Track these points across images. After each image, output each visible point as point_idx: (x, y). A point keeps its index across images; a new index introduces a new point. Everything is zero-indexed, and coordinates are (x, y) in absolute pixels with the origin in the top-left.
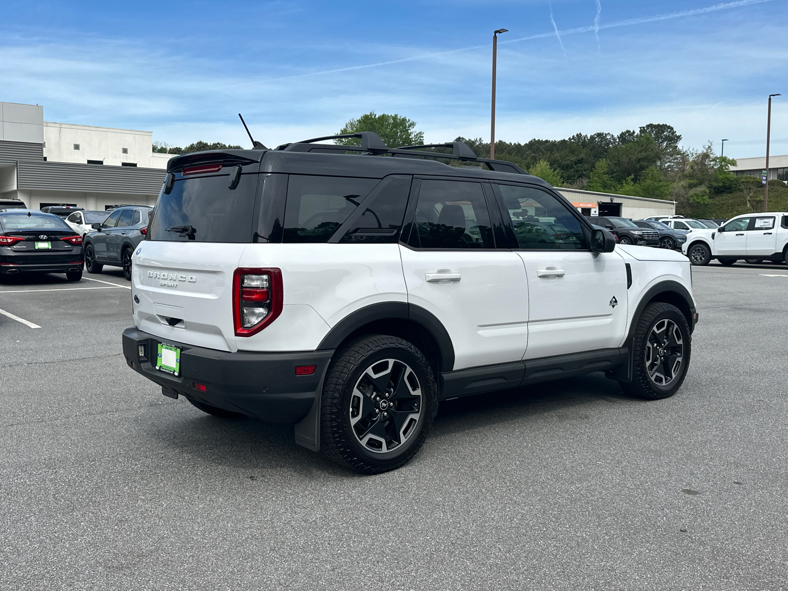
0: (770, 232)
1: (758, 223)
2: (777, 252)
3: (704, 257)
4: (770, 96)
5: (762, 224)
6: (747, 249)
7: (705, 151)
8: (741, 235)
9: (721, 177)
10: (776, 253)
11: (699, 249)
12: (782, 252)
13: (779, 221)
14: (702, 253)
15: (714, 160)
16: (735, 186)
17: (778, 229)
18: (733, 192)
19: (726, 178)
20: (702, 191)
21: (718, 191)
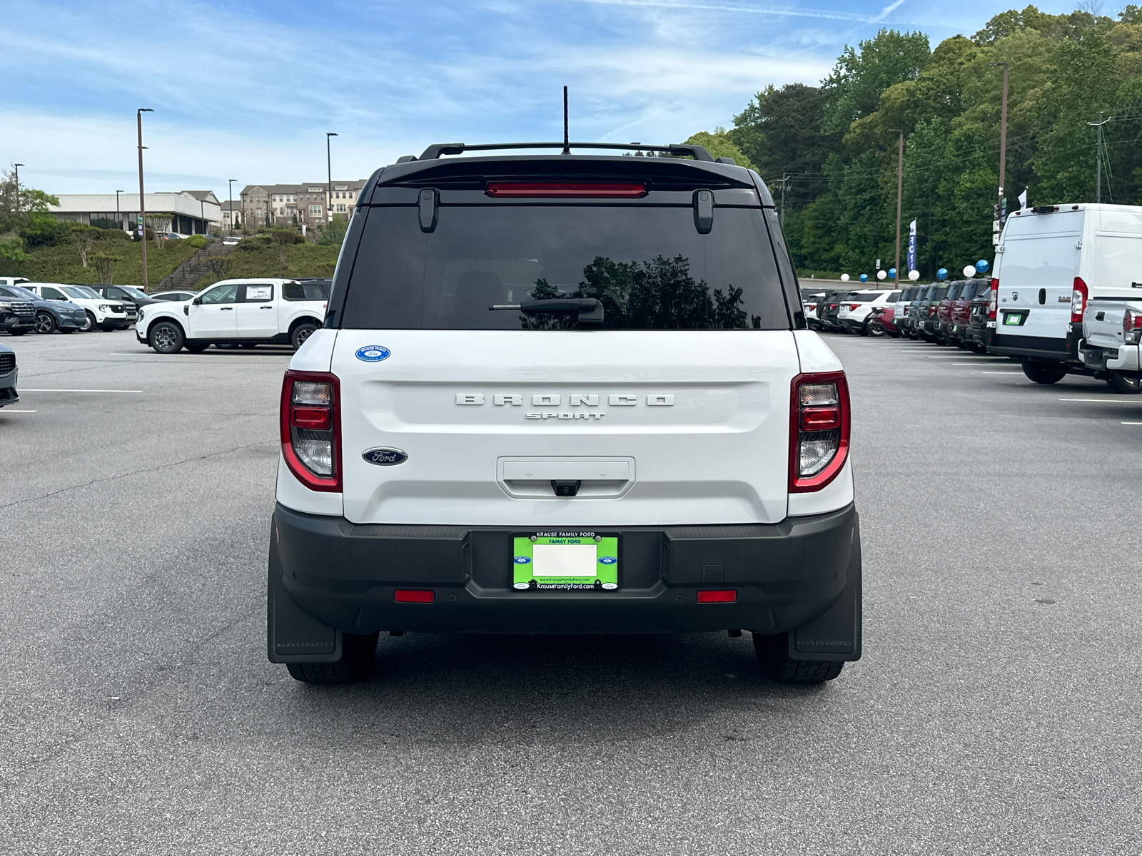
0: (269, 306)
1: (251, 293)
2: (281, 332)
3: (174, 341)
4: (139, 110)
5: (256, 294)
6: (239, 329)
7: (8, 180)
8: (229, 309)
9: (38, 220)
10: (279, 334)
11: (165, 330)
12: (287, 332)
13: (279, 291)
14: (171, 336)
15: (24, 194)
16: (59, 235)
17: (279, 302)
18: (56, 245)
19: (45, 223)
20: (13, 241)
21: (34, 242)
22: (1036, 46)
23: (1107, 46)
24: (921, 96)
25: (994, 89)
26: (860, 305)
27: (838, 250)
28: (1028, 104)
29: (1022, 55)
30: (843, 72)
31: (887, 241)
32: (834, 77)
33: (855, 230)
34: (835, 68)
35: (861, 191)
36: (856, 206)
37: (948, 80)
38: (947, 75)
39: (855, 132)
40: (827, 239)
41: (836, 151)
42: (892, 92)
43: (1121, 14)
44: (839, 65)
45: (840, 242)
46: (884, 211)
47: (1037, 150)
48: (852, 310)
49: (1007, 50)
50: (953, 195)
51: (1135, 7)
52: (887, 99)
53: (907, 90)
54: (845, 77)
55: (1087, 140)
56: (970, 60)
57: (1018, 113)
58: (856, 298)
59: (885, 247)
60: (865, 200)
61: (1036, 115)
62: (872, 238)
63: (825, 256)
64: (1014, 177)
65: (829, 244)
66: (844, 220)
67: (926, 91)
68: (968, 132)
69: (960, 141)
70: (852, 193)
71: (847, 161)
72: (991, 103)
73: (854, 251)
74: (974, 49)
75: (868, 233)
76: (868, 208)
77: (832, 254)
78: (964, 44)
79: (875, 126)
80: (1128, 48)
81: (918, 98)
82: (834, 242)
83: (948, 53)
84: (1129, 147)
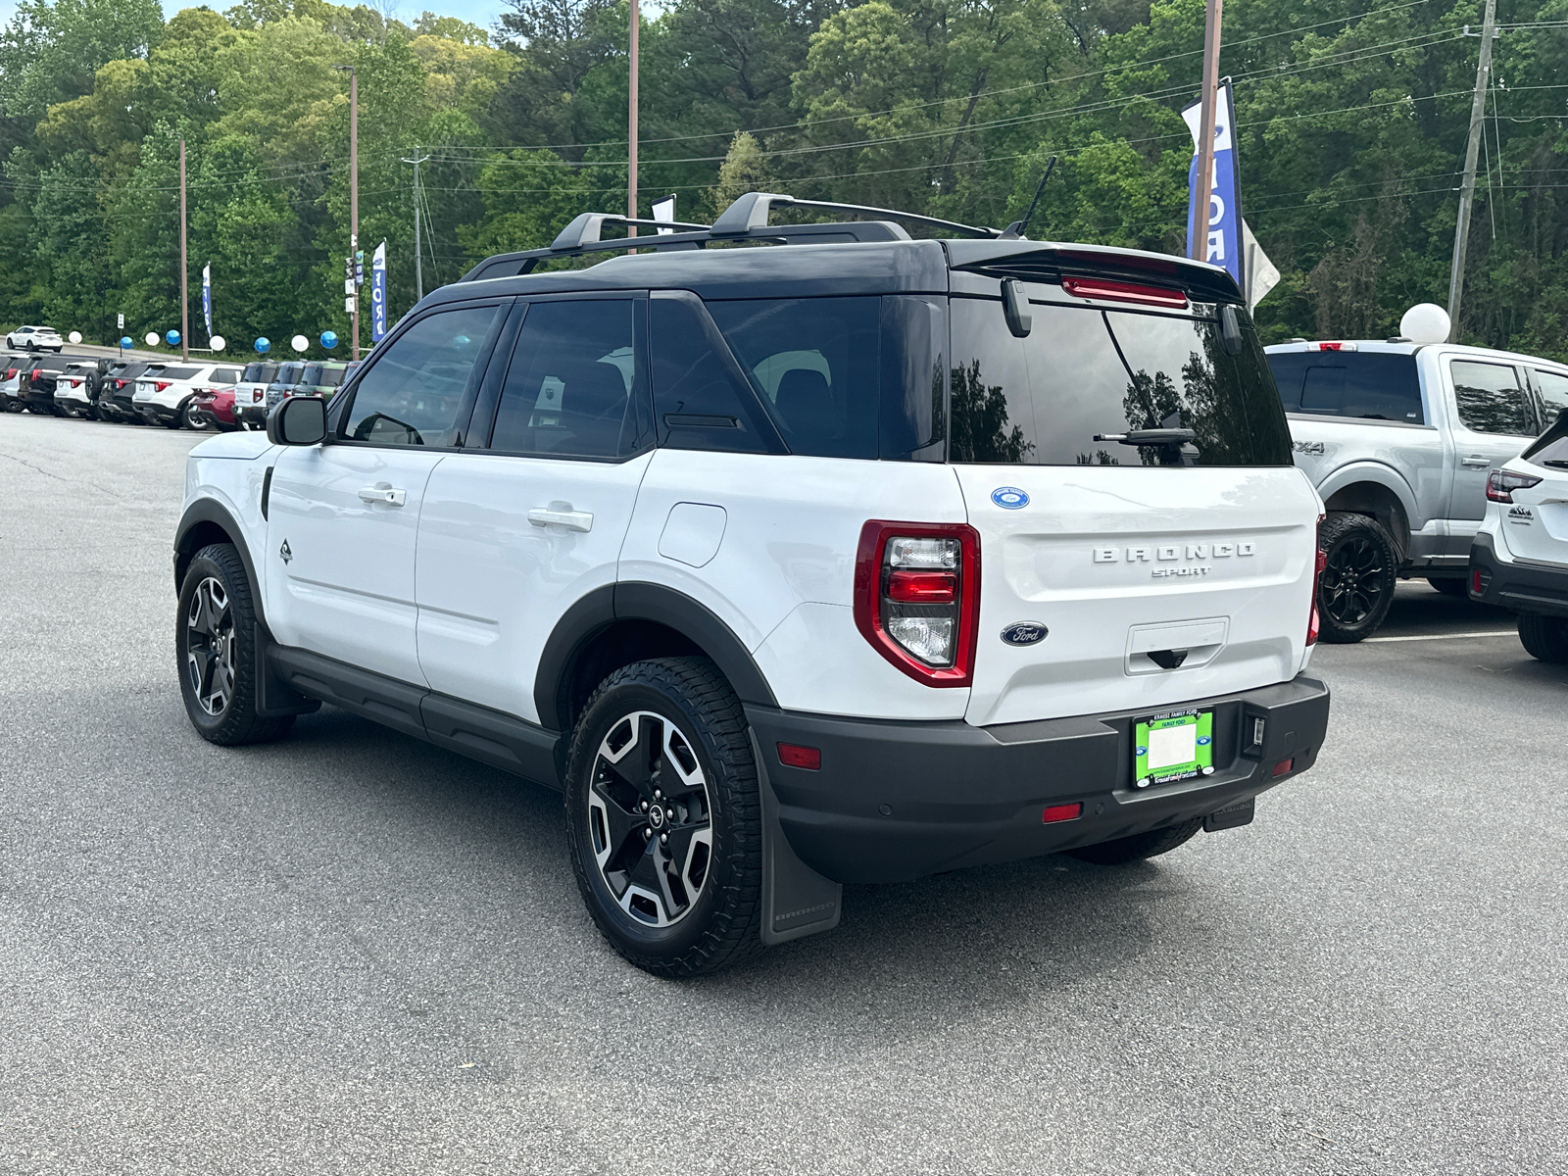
22: (318, 43)
23: (414, 60)
24: (159, 84)
25: (263, 90)
26: (171, 384)
27: (37, 295)
28: (312, 119)
29: (301, 51)
30: (27, 27)
31: (115, 287)
32: (14, 32)
33: (63, 267)
34: (15, 19)
35: (68, 210)
36: (62, 230)
37: (197, 67)
38: (194, 59)
39: (56, 121)
40: (17, 276)
41: (24, 143)
42: (114, 70)
43: (416, 21)
44: (21, 16)
45: (39, 281)
46: (108, 244)
47: (331, 184)
48: (159, 391)
49: (279, 40)
50: (215, 232)
51: (433, 16)
52: (107, 79)
53: (137, 71)
54: (31, 34)
55: (397, 180)
56: (227, 45)
57: (301, 129)
58: (164, 373)
59: (113, 296)
60: (77, 225)
61: (328, 136)
62: (93, 282)
63: (16, 301)
64: (300, 216)
65: (21, 283)
66: (43, 249)
67: (166, 79)
68: (234, 145)
69: (224, 157)
70: (54, 212)
71: (43, 161)
72: (261, 110)
73: (64, 299)
74: (232, 31)
75: (85, 273)
76: (84, 236)
77: (27, 300)
78: (216, 20)
79: (89, 117)
80: (436, 67)
81: (155, 85)
82: (29, 282)
83: (195, 29)
84: (448, 196)
